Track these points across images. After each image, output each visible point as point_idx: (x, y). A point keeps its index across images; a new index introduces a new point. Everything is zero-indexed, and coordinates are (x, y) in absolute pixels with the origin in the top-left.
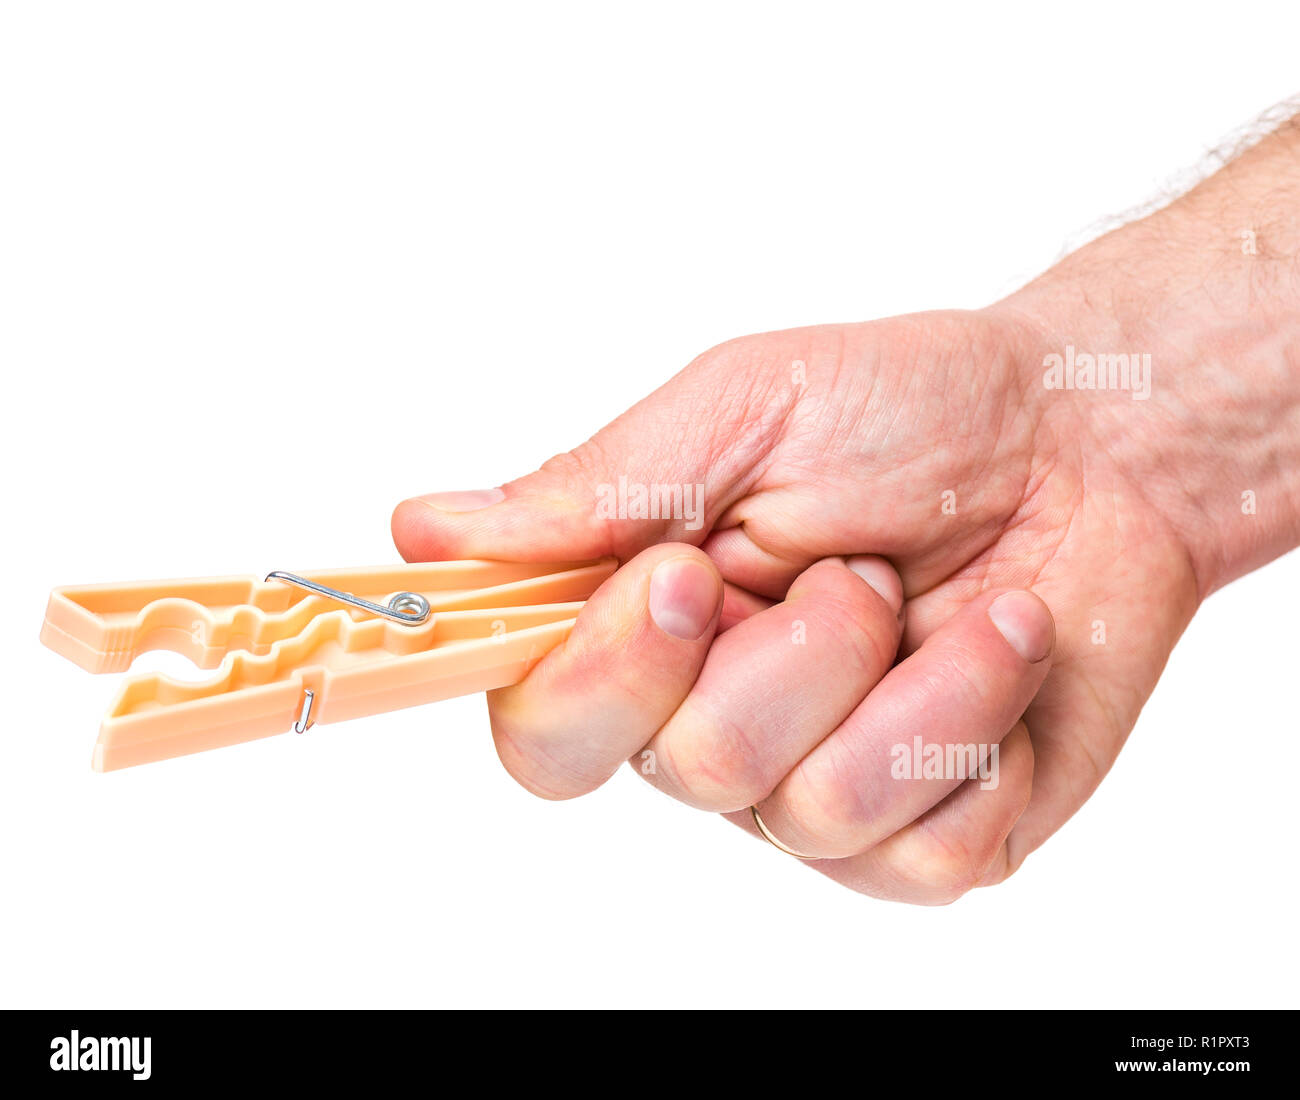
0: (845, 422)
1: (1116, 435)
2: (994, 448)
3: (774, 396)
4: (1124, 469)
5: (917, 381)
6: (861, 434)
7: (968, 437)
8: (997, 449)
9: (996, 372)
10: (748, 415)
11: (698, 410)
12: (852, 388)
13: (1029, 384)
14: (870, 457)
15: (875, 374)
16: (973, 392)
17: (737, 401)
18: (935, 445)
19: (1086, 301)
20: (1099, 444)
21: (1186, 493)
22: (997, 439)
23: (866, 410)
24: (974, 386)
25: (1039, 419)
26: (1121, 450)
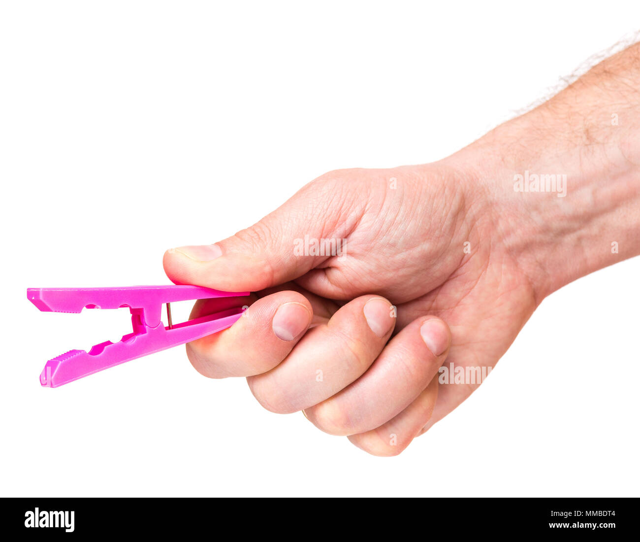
0: (385, 227)
1: (508, 233)
2: (450, 242)
3: (352, 211)
4: (509, 251)
5: (420, 209)
6: (391, 234)
7: (439, 237)
8: (452, 242)
9: (455, 203)
10: (340, 219)
11: (316, 214)
12: (390, 211)
13: (470, 207)
14: (393, 245)
15: (401, 204)
16: (444, 215)
17: (335, 211)
18: (424, 241)
19: (503, 160)
20: (500, 239)
21: (537, 261)
22: (452, 237)
23: (395, 222)
24: (444, 212)
25: (472, 226)
26: (510, 242)
